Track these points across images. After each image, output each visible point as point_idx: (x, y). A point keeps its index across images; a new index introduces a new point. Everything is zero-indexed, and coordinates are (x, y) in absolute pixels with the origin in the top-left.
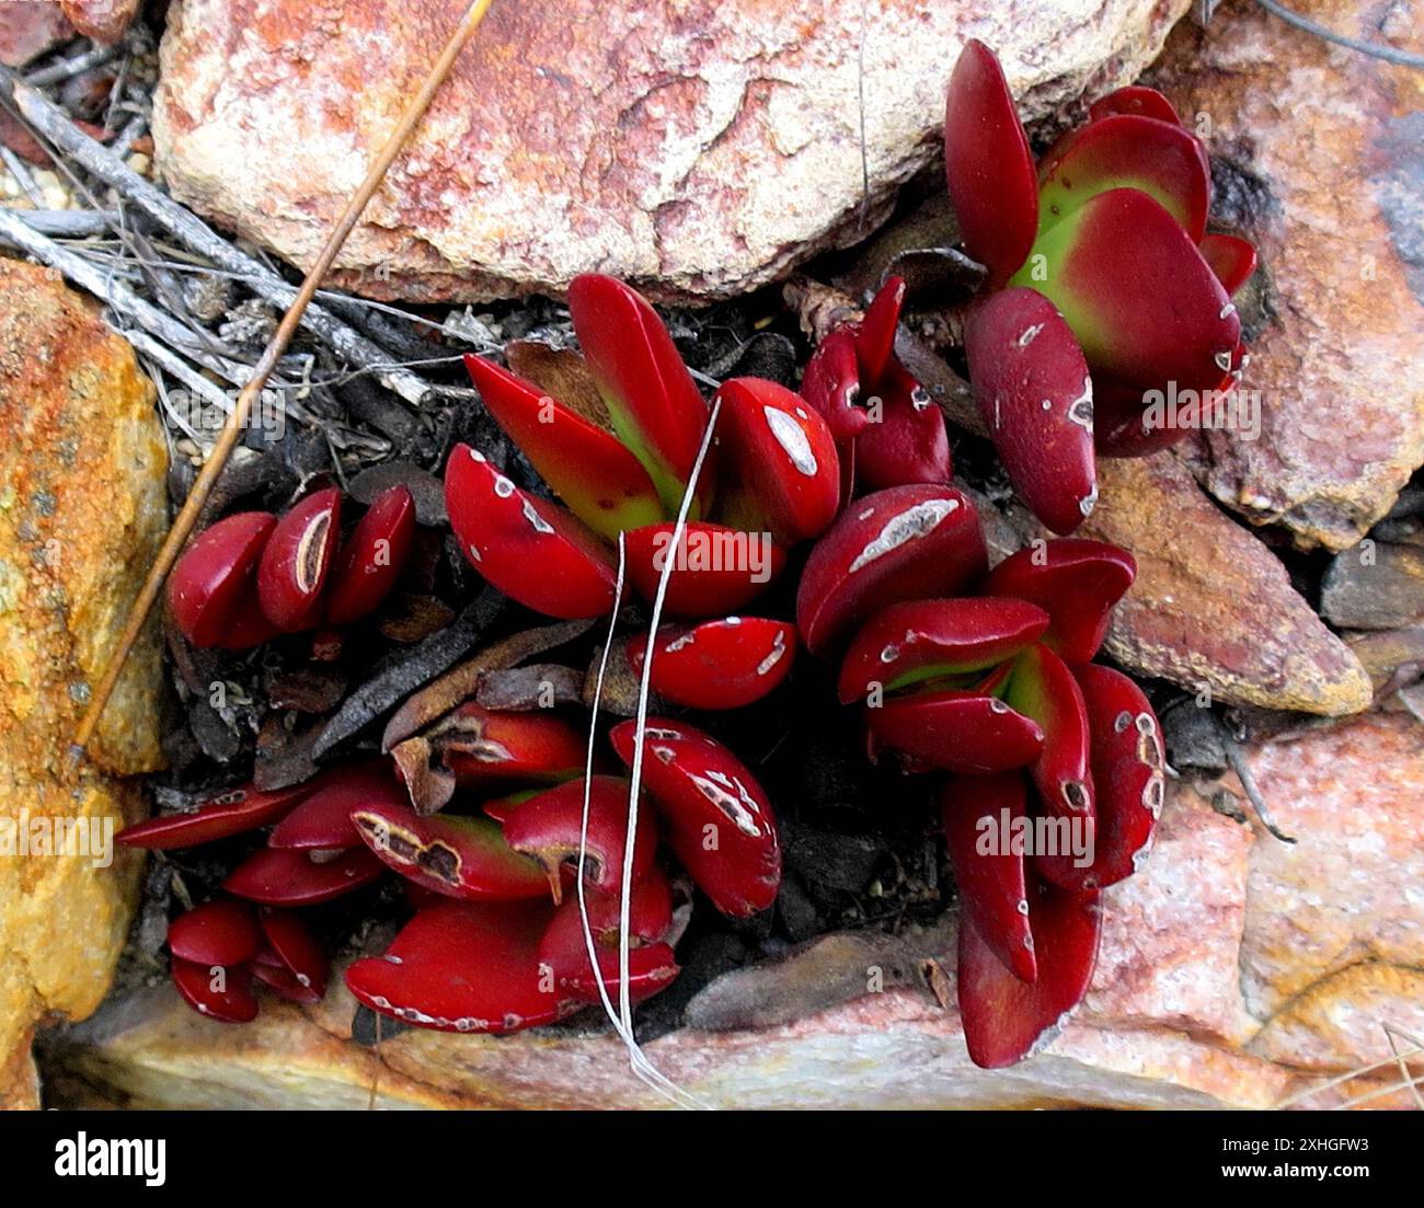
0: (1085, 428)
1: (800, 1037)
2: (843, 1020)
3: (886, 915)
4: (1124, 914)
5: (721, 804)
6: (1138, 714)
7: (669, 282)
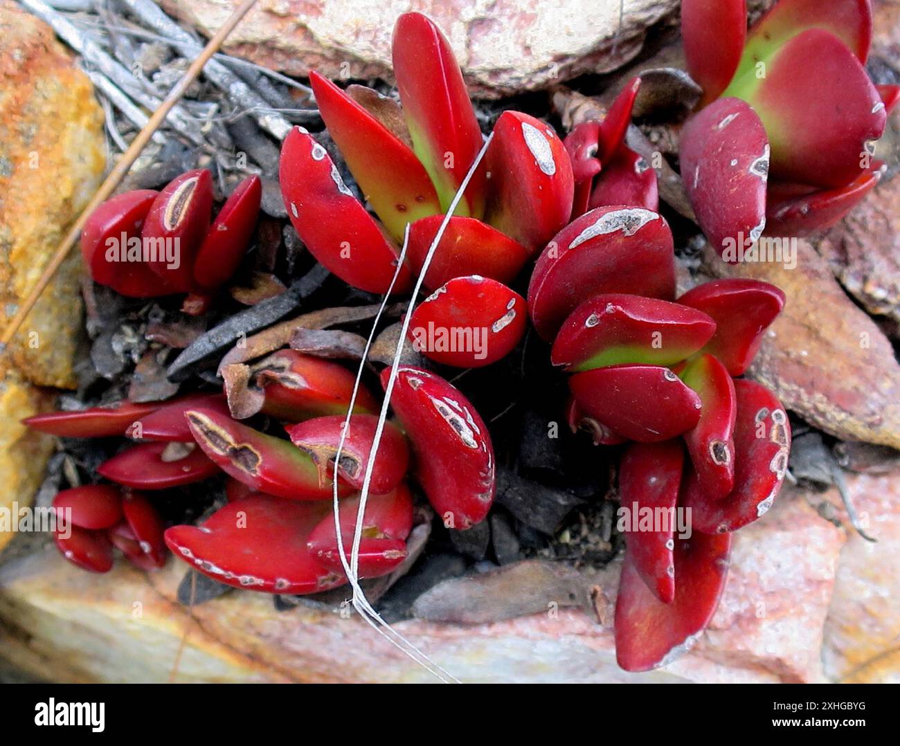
0: (760, 178)
1: (494, 636)
2: (528, 627)
3: (570, 557)
4: (744, 577)
5: (451, 421)
6: (774, 409)
7: (472, 75)
